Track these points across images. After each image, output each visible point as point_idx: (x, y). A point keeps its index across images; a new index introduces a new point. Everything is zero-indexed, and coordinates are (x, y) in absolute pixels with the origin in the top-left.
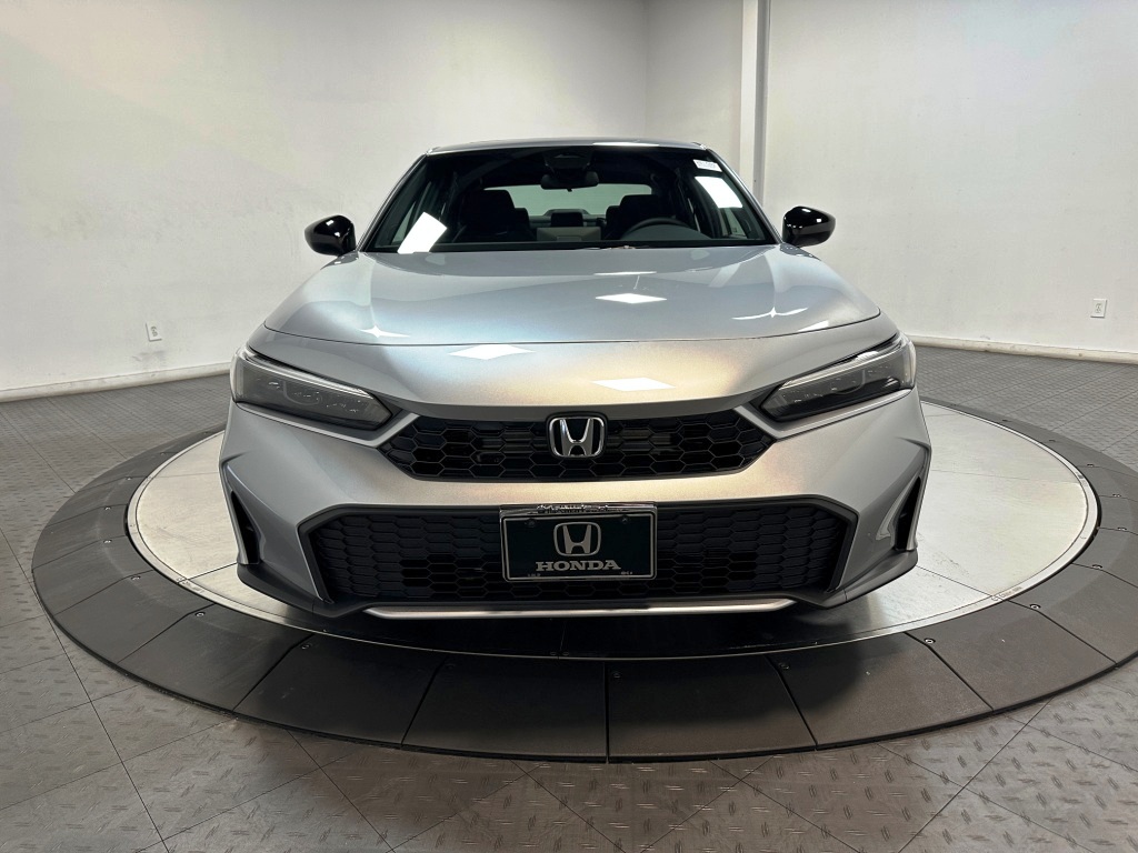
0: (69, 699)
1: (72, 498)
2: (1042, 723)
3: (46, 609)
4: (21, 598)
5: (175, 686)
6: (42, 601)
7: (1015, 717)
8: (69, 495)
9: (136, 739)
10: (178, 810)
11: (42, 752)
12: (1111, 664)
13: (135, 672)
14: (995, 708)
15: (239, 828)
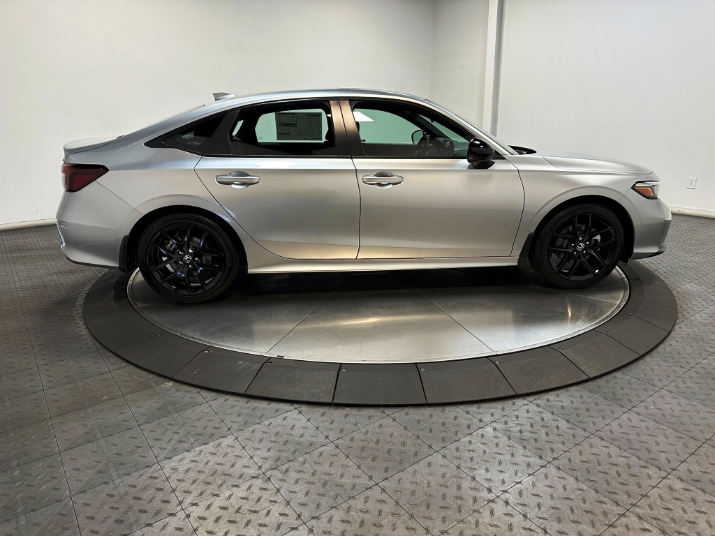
0: (100, 370)
1: (100, 278)
2: (538, 402)
3: (89, 331)
4: (78, 326)
5: (147, 367)
6: (87, 327)
7: (527, 398)
8: (99, 276)
9: (129, 387)
10: (145, 415)
11: (89, 390)
12: (587, 378)
13: (130, 360)
14: (518, 393)
15: (170, 423)
